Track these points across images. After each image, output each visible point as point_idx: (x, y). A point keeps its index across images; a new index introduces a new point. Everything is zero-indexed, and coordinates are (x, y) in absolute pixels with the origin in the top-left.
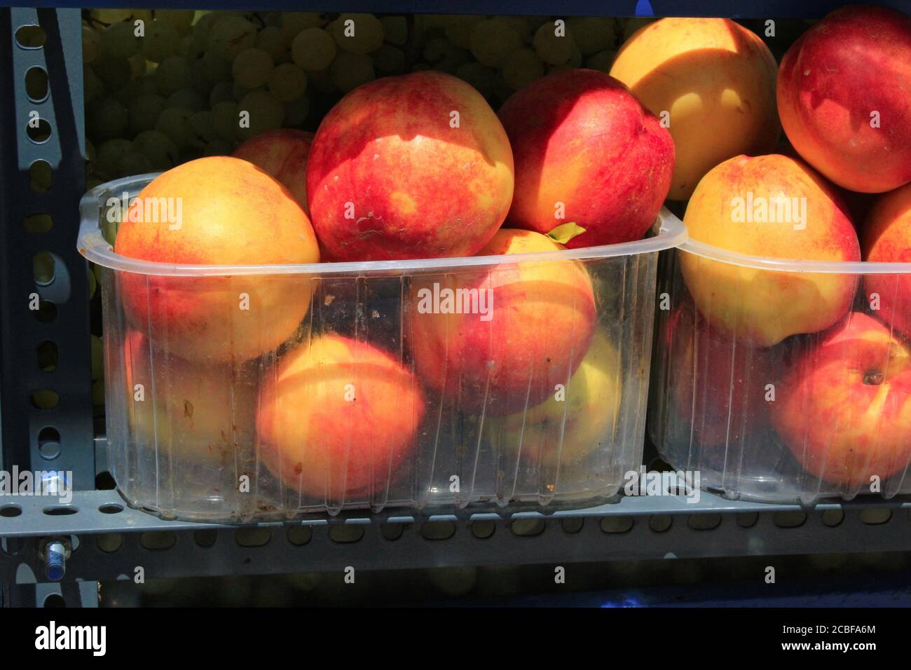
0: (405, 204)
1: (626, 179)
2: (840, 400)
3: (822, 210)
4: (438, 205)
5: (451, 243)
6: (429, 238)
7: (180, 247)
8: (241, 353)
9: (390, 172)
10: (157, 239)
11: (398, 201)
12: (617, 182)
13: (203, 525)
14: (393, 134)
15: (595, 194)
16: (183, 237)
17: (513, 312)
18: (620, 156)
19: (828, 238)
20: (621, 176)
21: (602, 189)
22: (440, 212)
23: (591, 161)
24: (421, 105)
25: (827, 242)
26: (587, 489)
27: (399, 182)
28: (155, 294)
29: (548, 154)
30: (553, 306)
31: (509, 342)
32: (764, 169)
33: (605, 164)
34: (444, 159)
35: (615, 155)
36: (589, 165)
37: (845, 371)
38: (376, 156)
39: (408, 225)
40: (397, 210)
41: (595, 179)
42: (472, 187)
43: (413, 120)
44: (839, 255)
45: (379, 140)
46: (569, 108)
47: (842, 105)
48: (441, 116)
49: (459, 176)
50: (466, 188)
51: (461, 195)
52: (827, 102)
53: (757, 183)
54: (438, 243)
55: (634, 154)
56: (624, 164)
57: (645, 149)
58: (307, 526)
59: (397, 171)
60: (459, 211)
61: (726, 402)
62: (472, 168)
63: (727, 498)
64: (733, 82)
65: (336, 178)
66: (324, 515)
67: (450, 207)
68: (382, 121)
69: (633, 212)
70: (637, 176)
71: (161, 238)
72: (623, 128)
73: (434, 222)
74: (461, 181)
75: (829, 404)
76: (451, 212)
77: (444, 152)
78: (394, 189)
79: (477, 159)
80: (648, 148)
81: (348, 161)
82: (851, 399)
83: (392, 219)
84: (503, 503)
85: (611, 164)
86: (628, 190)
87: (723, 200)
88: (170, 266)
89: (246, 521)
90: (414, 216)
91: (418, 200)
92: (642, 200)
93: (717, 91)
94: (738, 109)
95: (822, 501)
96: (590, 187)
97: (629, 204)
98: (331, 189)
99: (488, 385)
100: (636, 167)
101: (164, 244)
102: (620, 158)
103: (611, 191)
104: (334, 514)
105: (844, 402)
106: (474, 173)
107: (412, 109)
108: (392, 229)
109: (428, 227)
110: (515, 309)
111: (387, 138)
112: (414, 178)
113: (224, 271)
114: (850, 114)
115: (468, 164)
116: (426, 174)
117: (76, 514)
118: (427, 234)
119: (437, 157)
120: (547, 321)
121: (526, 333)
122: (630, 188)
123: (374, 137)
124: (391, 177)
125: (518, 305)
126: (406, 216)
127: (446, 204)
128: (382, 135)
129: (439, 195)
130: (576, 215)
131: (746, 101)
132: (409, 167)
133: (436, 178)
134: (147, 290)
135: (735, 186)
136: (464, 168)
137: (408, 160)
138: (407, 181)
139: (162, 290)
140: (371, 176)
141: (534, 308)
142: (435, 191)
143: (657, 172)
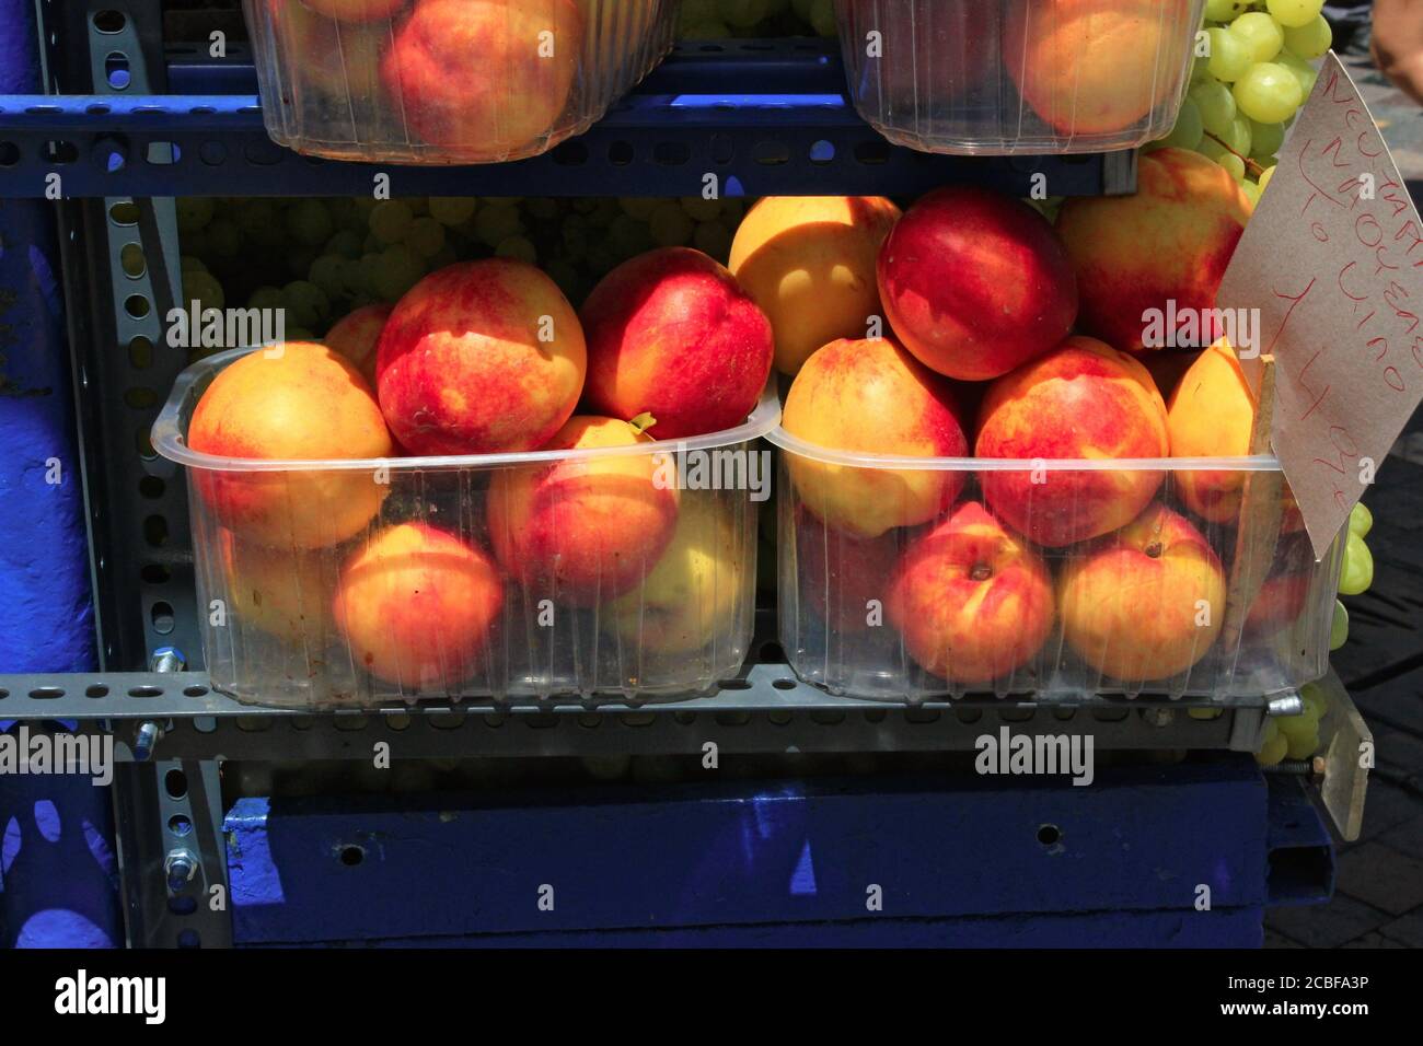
0: (456, 400)
1: (704, 368)
2: (937, 596)
3: (912, 401)
4: (488, 402)
5: (505, 439)
6: (482, 434)
7: (239, 441)
8: (301, 545)
9: (440, 369)
10: (218, 431)
11: (449, 398)
12: (694, 371)
13: (274, 711)
14: (445, 330)
15: (671, 383)
16: (242, 431)
17: (577, 506)
18: (697, 343)
19: (916, 430)
20: (697, 367)
21: (679, 379)
22: (490, 409)
23: (666, 350)
24: (476, 300)
25: (914, 435)
26: (674, 683)
27: (448, 378)
28: (219, 485)
29: (625, 341)
30: (620, 501)
31: (574, 536)
32: (858, 355)
33: (680, 354)
34: (493, 356)
35: (691, 343)
36: (665, 354)
37: (943, 568)
38: (428, 352)
39: (460, 421)
40: (448, 406)
41: (672, 368)
42: (524, 383)
43: (465, 315)
44: (931, 448)
45: (431, 336)
46: (649, 293)
47: (922, 295)
48: (495, 311)
49: (510, 374)
50: (517, 384)
51: (512, 391)
52: (908, 292)
53: (848, 372)
54: (492, 439)
55: (713, 342)
56: (701, 353)
57: (727, 337)
58: (385, 715)
59: (447, 368)
60: (511, 408)
61: (823, 595)
62: (524, 364)
63: (831, 694)
64: (845, 258)
65: (395, 371)
66: (401, 703)
67: (500, 404)
68: (436, 317)
69: (716, 401)
70: (716, 365)
71: (223, 431)
72: (702, 316)
73: (486, 419)
74: (512, 378)
75: (927, 600)
76: (502, 409)
77: (494, 349)
78: (445, 386)
79: (530, 355)
80: (730, 336)
81: (405, 355)
82: (947, 596)
83: (444, 415)
84: (586, 696)
85: (686, 353)
86: (706, 381)
87: (814, 388)
88: (234, 461)
89: (323, 708)
90: (464, 413)
91: (468, 397)
92: (725, 388)
93: (828, 266)
94: (851, 286)
95: (932, 699)
96: (666, 376)
97: (710, 393)
98: (391, 382)
99: (553, 580)
100: (715, 356)
101: (225, 436)
102: (697, 347)
103: (688, 381)
104: (412, 703)
105: (940, 600)
106: (526, 368)
107: (465, 305)
108: (445, 424)
109: (479, 423)
110: (581, 503)
111: (439, 334)
112: (463, 375)
113: (281, 466)
114: (930, 305)
115: (519, 361)
116: (476, 371)
117: (161, 696)
118: (479, 430)
119: (486, 354)
120: (614, 516)
121: (592, 527)
122: (710, 377)
123: (428, 332)
124: (441, 374)
125: (583, 498)
126: (457, 413)
127: (496, 401)
128: (435, 331)
129: (488, 392)
130: (654, 405)
131: (859, 277)
132: (458, 366)
133: (485, 376)
134: (211, 480)
135: (827, 373)
136: (514, 365)
137: (458, 357)
138: (456, 378)
139: (225, 482)
140: (423, 371)
141: (602, 502)
142: (485, 388)
143: (742, 361)
